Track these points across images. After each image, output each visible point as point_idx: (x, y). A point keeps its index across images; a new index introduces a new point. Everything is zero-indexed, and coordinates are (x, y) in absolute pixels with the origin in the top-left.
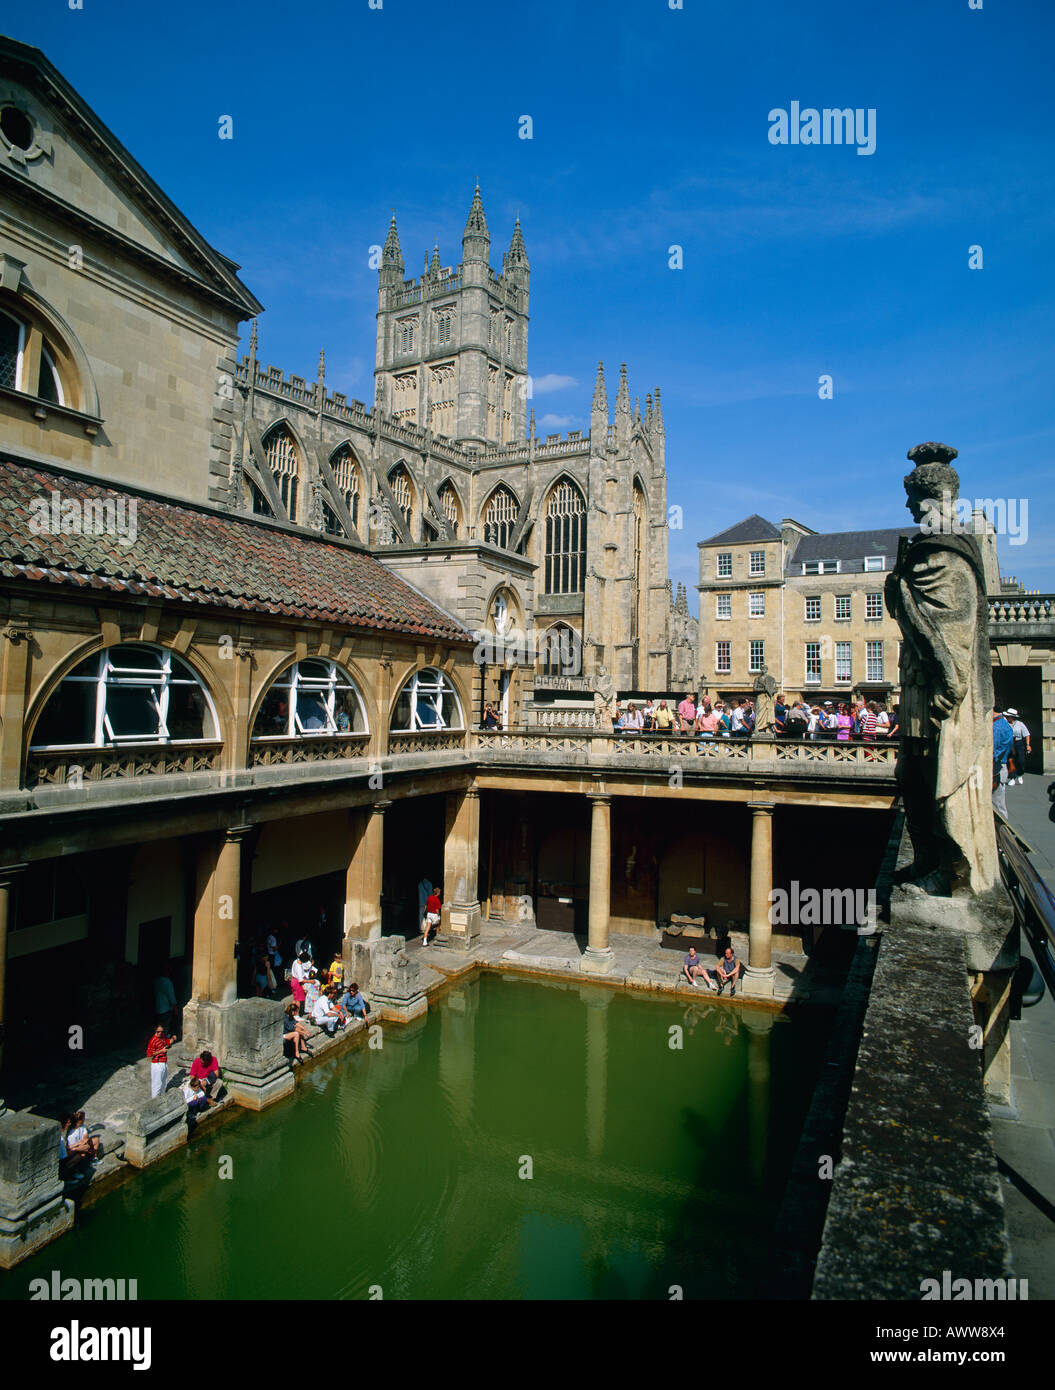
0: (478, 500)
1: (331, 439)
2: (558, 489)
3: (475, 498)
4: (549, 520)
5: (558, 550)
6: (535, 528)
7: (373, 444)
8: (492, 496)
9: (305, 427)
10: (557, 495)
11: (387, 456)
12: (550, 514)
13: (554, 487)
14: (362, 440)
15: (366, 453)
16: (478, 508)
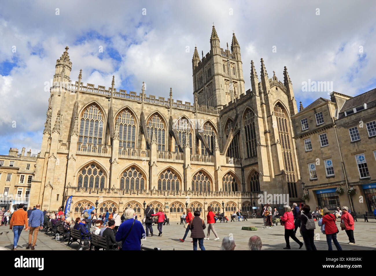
0: (222, 127)
1: (149, 111)
2: (247, 115)
3: (222, 126)
4: (245, 128)
5: (250, 139)
6: (241, 132)
7: (168, 111)
8: (227, 124)
9: (137, 108)
10: (247, 117)
11: (176, 115)
12: (245, 125)
13: (245, 114)
14: (164, 110)
15: (166, 114)
16: (223, 130)
